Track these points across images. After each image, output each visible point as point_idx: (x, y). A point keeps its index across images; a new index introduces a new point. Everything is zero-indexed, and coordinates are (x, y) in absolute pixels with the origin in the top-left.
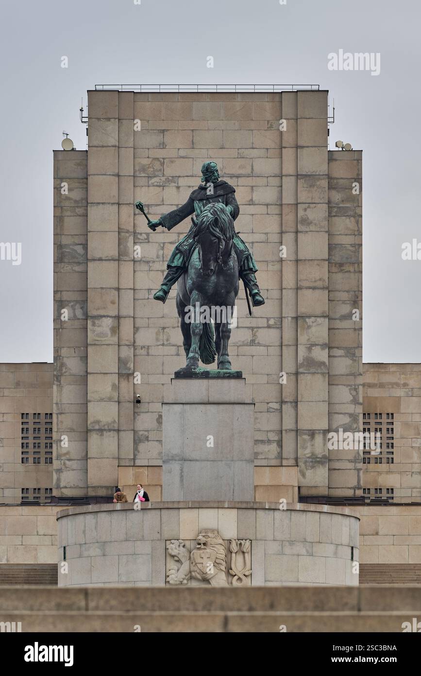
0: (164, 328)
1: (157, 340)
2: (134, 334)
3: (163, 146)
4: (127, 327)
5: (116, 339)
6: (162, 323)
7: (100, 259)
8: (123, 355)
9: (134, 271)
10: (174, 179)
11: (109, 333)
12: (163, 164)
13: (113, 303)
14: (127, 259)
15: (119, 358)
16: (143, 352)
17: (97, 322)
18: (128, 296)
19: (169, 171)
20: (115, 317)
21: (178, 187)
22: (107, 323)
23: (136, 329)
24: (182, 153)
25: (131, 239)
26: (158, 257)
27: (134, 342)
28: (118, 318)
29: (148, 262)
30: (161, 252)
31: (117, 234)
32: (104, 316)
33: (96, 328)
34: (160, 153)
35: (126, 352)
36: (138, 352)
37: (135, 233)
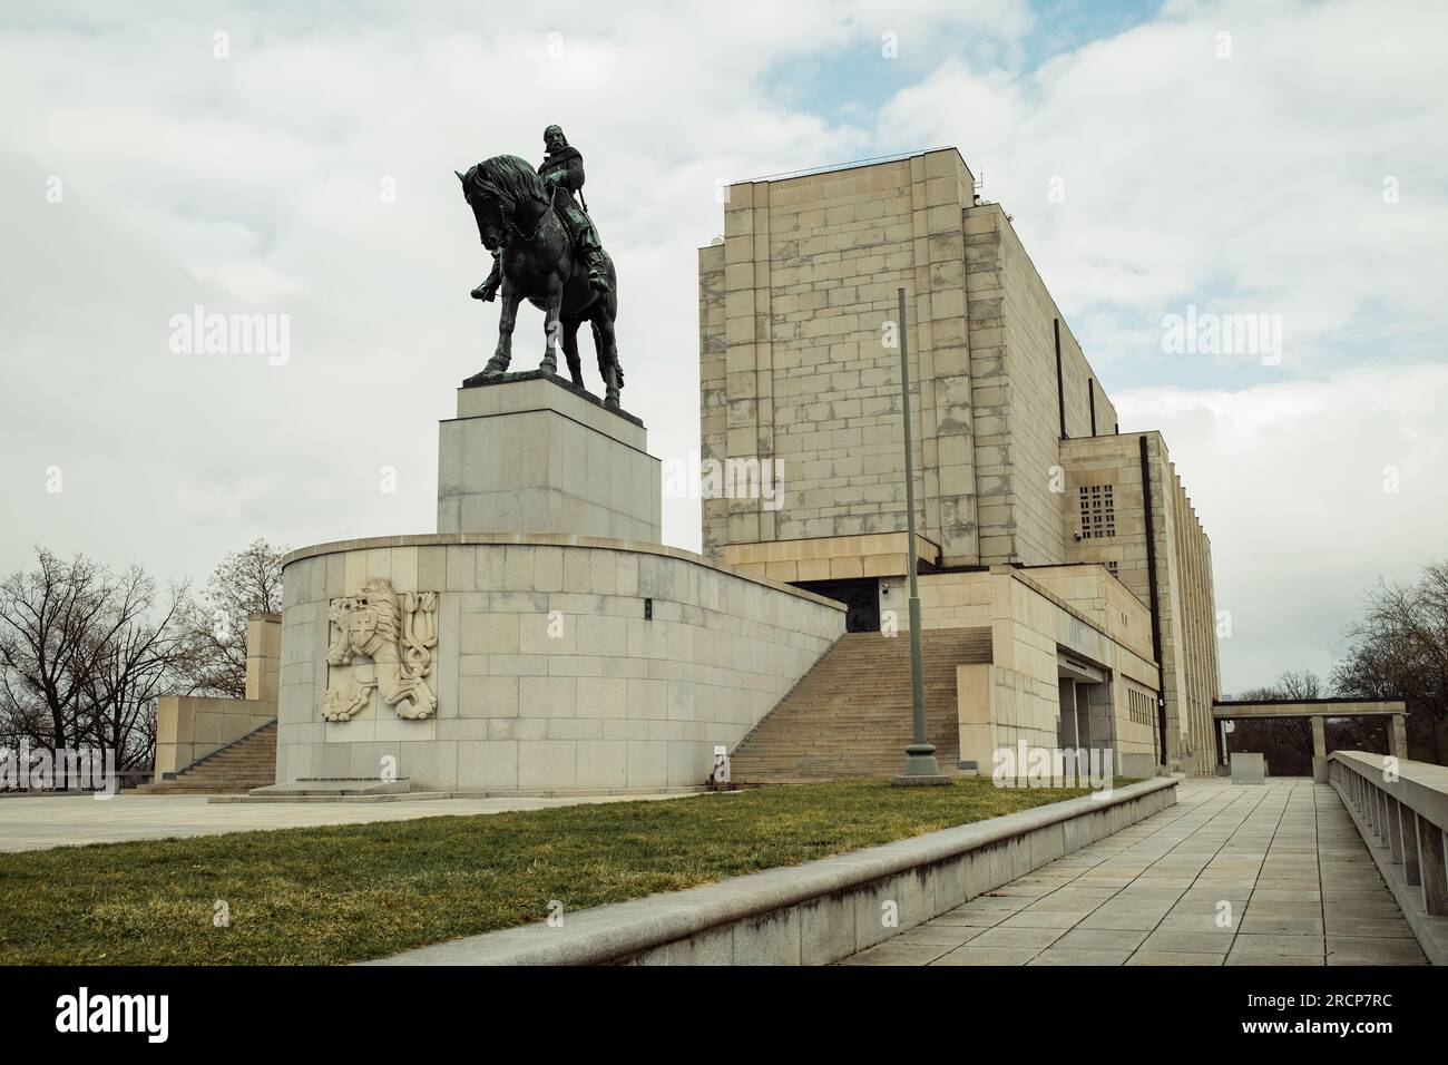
0: (802, 405)
1: (796, 418)
2: (774, 414)
3: (797, 228)
4: (765, 407)
5: (754, 421)
6: (800, 400)
7: (738, 344)
8: (762, 436)
9: (772, 352)
10: (809, 258)
11: (748, 415)
12: (797, 245)
13: (750, 385)
14: (764, 340)
15: (758, 440)
16: (784, 431)
17: (735, 406)
18: (765, 378)
19: (803, 252)
20: (753, 399)
21: (813, 265)
22: (746, 405)
23: (775, 409)
24: (815, 232)
25: (768, 322)
26: (795, 335)
27: (774, 422)
28: (757, 399)
29: (786, 342)
30: (797, 331)
31: (753, 318)
32: (741, 400)
33: (734, 412)
34: (796, 235)
35: (766, 433)
36: (778, 432)
37: (772, 315)
